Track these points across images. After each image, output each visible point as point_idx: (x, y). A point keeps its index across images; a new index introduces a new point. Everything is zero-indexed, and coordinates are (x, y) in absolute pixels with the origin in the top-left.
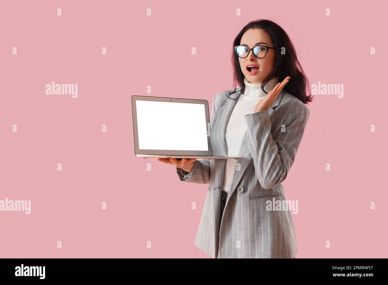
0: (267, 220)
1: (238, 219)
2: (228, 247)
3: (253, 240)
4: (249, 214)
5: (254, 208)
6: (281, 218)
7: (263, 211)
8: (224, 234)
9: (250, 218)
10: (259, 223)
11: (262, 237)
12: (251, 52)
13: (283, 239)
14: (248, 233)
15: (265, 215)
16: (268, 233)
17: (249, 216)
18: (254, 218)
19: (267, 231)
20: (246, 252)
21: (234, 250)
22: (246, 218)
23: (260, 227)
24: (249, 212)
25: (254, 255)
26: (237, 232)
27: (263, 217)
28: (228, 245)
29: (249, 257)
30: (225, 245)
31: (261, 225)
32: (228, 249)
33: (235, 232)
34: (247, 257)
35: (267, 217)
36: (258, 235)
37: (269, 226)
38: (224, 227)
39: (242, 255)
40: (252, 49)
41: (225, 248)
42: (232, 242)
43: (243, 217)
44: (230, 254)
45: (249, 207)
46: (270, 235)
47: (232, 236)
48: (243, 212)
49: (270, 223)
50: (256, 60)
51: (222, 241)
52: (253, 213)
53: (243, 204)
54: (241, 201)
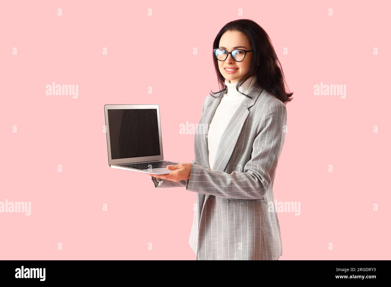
0: (246, 223)
1: (218, 220)
2: (207, 248)
3: (232, 242)
4: (229, 216)
5: (233, 210)
6: (261, 221)
7: (242, 213)
8: (203, 235)
9: (229, 221)
10: (238, 225)
11: (241, 239)
12: (229, 55)
13: (263, 242)
14: (227, 235)
15: (244, 218)
16: (246, 236)
17: (229, 218)
18: (233, 220)
19: (246, 233)
20: (225, 254)
21: (213, 252)
22: (225, 220)
23: (239, 229)
24: (229, 214)
25: (233, 256)
26: (216, 233)
27: (242, 220)
28: (207, 247)
29: (228, 259)
30: (204, 246)
31: (240, 228)
32: (207, 251)
33: (214, 234)
34: (227, 259)
35: (246, 220)
36: (237, 237)
37: (248, 229)
38: (203, 229)
39: (221, 256)
40: (231, 53)
41: (204, 249)
42: (211, 244)
43: (223, 219)
44: (210, 255)
45: (228, 209)
46: (249, 238)
47: (211, 237)
48: (223, 214)
49: (249, 226)
50: (235, 63)
51: (201, 243)
52: (233, 215)
53: (222, 206)
54: (220, 204)
